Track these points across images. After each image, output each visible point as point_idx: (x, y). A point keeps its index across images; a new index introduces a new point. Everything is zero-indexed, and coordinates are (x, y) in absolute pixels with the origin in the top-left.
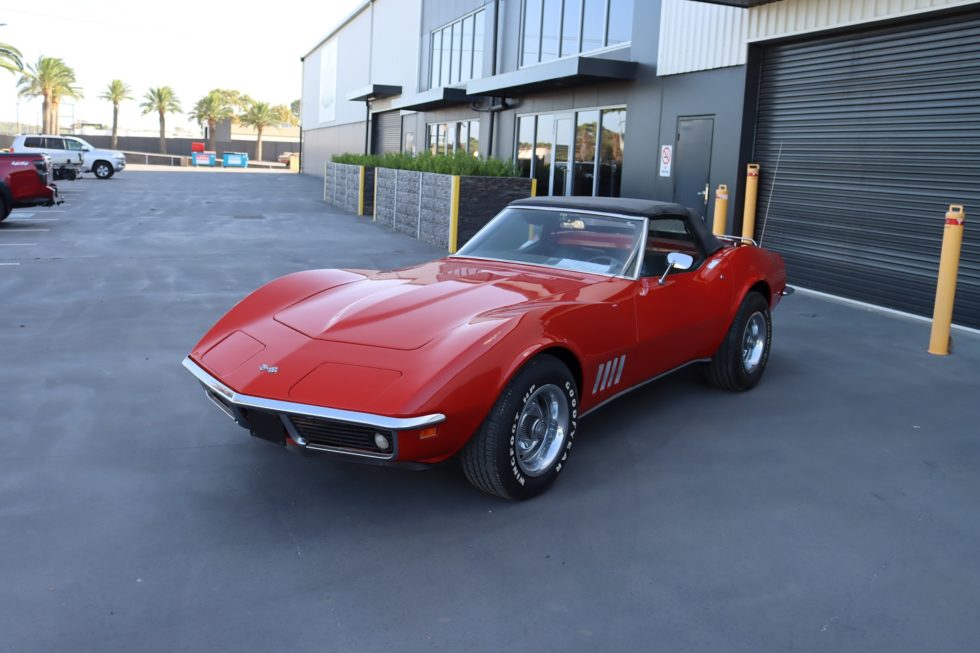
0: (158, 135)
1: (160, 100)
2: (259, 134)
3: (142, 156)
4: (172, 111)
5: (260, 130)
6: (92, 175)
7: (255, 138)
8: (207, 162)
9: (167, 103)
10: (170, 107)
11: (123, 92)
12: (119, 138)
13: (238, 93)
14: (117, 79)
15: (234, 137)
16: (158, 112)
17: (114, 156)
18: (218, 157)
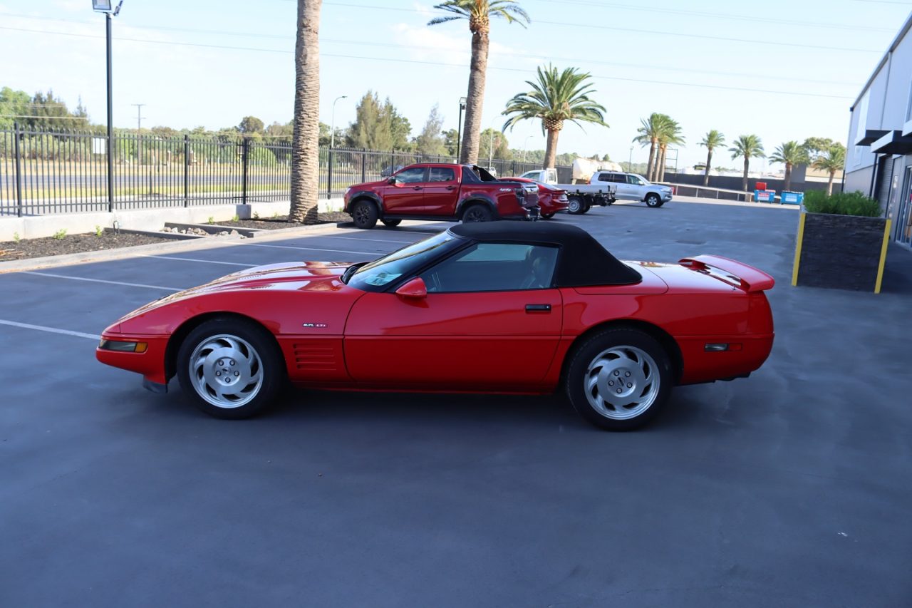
0: (741, 175)
1: (747, 146)
2: (831, 178)
3: (714, 191)
4: (755, 155)
5: (832, 174)
6: (645, 204)
7: (827, 180)
8: (767, 199)
9: (752, 149)
10: (755, 153)
11: (717, 140)
12: (711, 177)
13: (831, 141)
14: (713, 129)
15: (807, 179)
16: (743, 156)
17: (663, 189)
18: (777, 194)
